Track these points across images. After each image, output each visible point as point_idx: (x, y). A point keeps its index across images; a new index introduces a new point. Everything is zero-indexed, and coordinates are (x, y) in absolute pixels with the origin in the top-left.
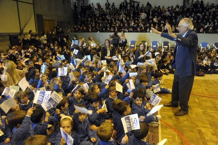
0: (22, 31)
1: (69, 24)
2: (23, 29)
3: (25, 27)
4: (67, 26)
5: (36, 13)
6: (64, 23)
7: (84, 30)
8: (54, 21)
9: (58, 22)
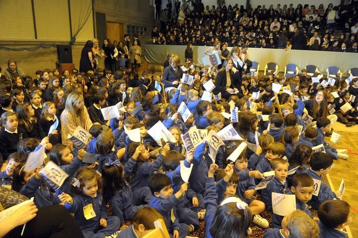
0: (73, 39)
1: (145, 29)
2: (75, 36)
3: (78, 33)
4: (142, 33)
5: (96, 11)
6: (138, 28)
7: (171, 40)
8: (122, 24)
9: (128, 27)
